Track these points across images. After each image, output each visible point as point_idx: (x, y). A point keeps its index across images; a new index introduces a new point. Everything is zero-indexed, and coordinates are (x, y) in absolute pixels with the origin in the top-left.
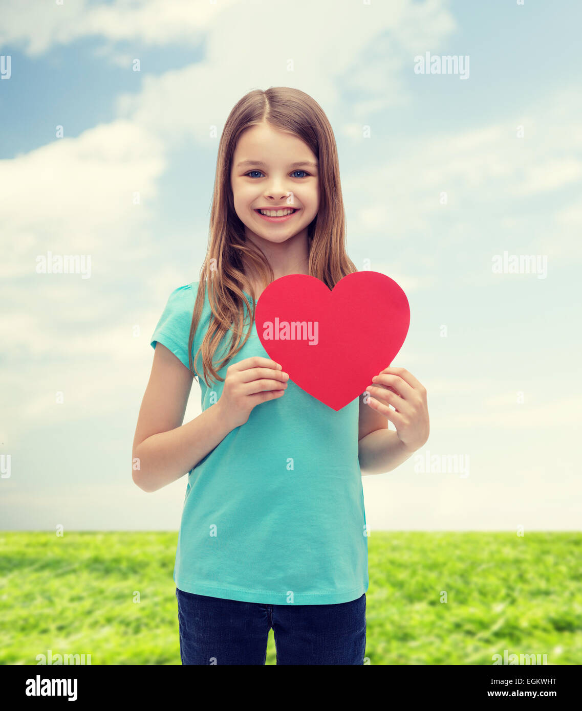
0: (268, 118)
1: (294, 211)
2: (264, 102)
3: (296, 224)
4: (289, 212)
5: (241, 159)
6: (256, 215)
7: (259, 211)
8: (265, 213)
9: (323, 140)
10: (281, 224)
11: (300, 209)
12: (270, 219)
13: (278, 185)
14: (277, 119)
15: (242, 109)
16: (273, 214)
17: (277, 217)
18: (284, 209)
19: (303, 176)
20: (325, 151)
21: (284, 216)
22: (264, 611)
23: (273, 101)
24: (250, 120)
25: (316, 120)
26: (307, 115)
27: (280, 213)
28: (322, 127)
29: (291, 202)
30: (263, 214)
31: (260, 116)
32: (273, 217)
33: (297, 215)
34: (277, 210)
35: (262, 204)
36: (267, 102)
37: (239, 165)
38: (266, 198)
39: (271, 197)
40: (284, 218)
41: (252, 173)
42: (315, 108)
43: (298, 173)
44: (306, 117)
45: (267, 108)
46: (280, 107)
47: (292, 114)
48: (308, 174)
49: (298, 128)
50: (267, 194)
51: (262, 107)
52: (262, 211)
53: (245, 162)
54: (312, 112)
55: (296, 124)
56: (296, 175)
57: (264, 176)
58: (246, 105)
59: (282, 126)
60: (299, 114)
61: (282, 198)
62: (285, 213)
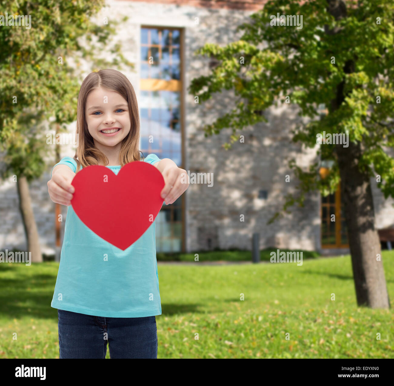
0: (101, 85)
1: (119, 129)
2: (98, 77)
3: (120, 136)
4: (116, 130)
5: (90, 106)
6: (100, 133)
7: (101, 131)
8: (104, 132)
9: (130, 92)
10: (113, 137)
11: (121, 128)
12: (108, 135)
13: (110, 117)
14: (105, 84)
15: (87, 82)
16: (109, 132)
17: (111, 133)
18: (114, 129)
19: (121, 112)
20: (131, 98)
21: (114, 132)
22: (103, 331)
23: (103, 76)
24: (92, 86)
25: (125, 83)
26: (121, 81)
27: (112, 131)
28: (128, 86)
29: (117, 125)
30: (104, 133)
31: (97, 83)
32: (109, 133)
33: (120, 131)
34: (110, 129)
35: (103, 127)
36: (99, 77)
37: (89, 110)
38: (105, 125)
39: (107, 124)
40: (114, 134)
41: (96, 113)
42: (123, 77)
43: (119, 111)
44: (120, 82)
45: (100, 80)
46: (106, 78)
47: (113, 81)
48: (123, 111)
49: (116, 88)
50: (105, 122)
51: (97, 80)
52: (103, 131)
53: (92, 107)
54: (123, 79)
55: (115, 86)
56: (118, 111)
57: (102, 113)
58: (89, 80)
59: (108, 87)
60: (116, 81)
61: (112, 123)
62: (114, 130)
